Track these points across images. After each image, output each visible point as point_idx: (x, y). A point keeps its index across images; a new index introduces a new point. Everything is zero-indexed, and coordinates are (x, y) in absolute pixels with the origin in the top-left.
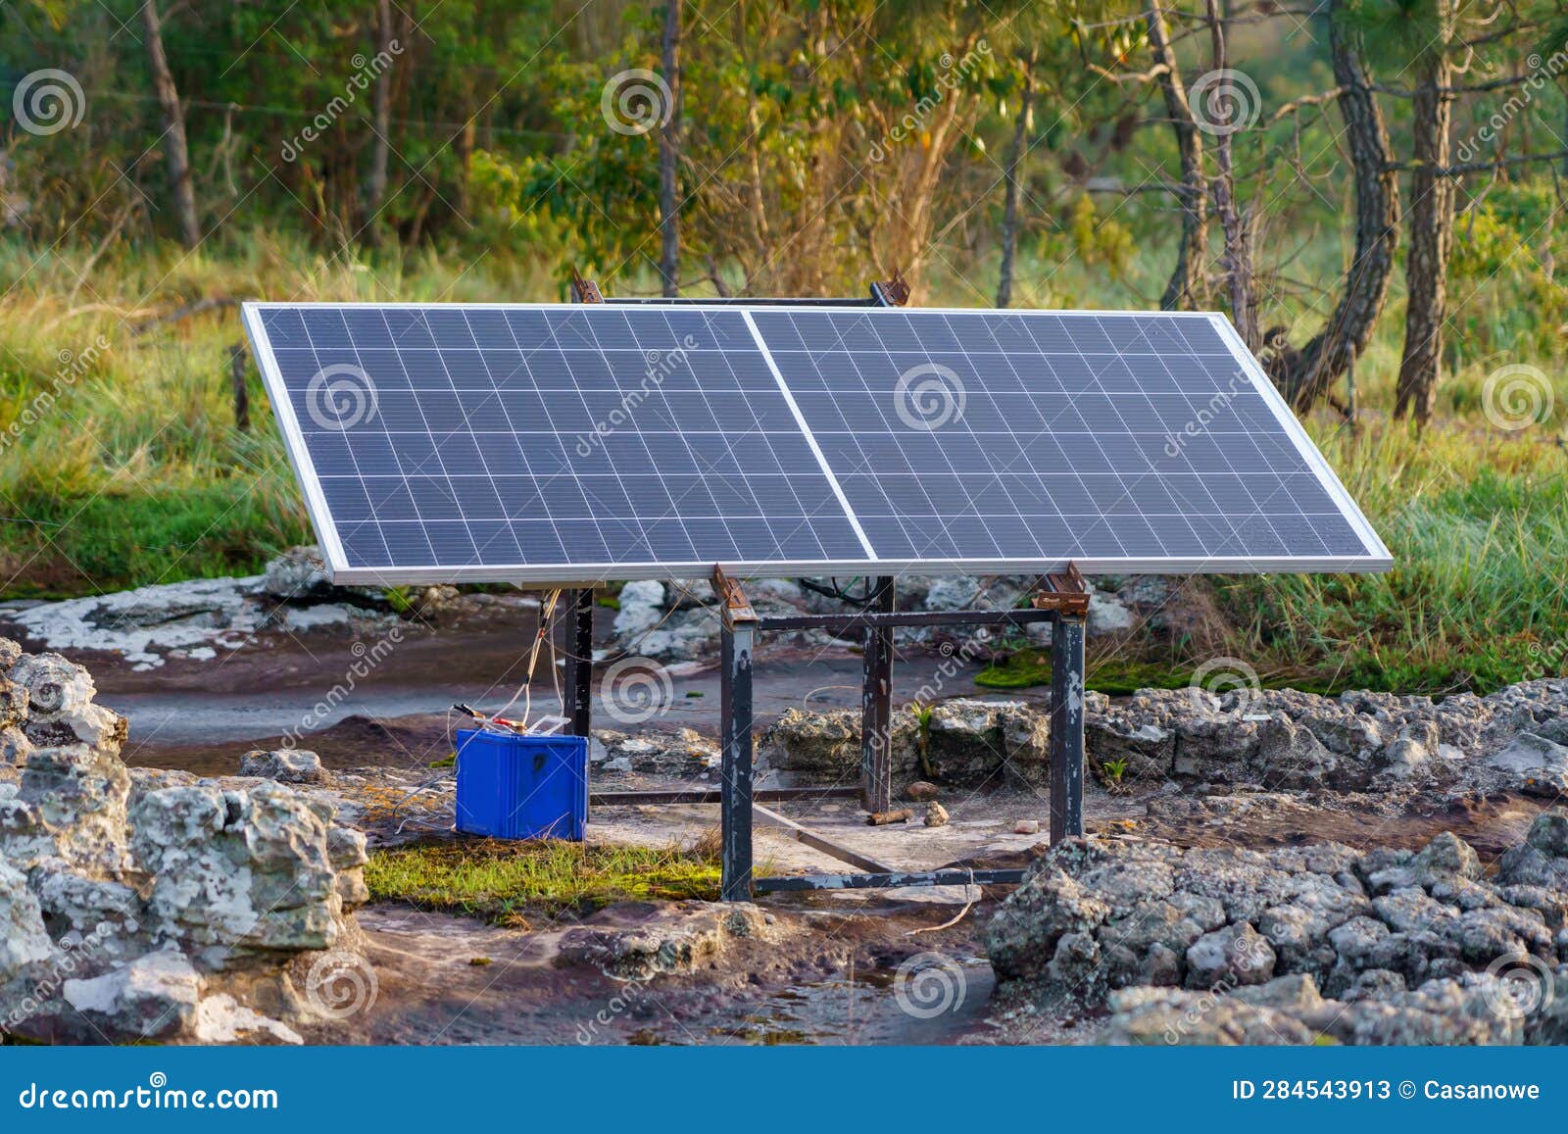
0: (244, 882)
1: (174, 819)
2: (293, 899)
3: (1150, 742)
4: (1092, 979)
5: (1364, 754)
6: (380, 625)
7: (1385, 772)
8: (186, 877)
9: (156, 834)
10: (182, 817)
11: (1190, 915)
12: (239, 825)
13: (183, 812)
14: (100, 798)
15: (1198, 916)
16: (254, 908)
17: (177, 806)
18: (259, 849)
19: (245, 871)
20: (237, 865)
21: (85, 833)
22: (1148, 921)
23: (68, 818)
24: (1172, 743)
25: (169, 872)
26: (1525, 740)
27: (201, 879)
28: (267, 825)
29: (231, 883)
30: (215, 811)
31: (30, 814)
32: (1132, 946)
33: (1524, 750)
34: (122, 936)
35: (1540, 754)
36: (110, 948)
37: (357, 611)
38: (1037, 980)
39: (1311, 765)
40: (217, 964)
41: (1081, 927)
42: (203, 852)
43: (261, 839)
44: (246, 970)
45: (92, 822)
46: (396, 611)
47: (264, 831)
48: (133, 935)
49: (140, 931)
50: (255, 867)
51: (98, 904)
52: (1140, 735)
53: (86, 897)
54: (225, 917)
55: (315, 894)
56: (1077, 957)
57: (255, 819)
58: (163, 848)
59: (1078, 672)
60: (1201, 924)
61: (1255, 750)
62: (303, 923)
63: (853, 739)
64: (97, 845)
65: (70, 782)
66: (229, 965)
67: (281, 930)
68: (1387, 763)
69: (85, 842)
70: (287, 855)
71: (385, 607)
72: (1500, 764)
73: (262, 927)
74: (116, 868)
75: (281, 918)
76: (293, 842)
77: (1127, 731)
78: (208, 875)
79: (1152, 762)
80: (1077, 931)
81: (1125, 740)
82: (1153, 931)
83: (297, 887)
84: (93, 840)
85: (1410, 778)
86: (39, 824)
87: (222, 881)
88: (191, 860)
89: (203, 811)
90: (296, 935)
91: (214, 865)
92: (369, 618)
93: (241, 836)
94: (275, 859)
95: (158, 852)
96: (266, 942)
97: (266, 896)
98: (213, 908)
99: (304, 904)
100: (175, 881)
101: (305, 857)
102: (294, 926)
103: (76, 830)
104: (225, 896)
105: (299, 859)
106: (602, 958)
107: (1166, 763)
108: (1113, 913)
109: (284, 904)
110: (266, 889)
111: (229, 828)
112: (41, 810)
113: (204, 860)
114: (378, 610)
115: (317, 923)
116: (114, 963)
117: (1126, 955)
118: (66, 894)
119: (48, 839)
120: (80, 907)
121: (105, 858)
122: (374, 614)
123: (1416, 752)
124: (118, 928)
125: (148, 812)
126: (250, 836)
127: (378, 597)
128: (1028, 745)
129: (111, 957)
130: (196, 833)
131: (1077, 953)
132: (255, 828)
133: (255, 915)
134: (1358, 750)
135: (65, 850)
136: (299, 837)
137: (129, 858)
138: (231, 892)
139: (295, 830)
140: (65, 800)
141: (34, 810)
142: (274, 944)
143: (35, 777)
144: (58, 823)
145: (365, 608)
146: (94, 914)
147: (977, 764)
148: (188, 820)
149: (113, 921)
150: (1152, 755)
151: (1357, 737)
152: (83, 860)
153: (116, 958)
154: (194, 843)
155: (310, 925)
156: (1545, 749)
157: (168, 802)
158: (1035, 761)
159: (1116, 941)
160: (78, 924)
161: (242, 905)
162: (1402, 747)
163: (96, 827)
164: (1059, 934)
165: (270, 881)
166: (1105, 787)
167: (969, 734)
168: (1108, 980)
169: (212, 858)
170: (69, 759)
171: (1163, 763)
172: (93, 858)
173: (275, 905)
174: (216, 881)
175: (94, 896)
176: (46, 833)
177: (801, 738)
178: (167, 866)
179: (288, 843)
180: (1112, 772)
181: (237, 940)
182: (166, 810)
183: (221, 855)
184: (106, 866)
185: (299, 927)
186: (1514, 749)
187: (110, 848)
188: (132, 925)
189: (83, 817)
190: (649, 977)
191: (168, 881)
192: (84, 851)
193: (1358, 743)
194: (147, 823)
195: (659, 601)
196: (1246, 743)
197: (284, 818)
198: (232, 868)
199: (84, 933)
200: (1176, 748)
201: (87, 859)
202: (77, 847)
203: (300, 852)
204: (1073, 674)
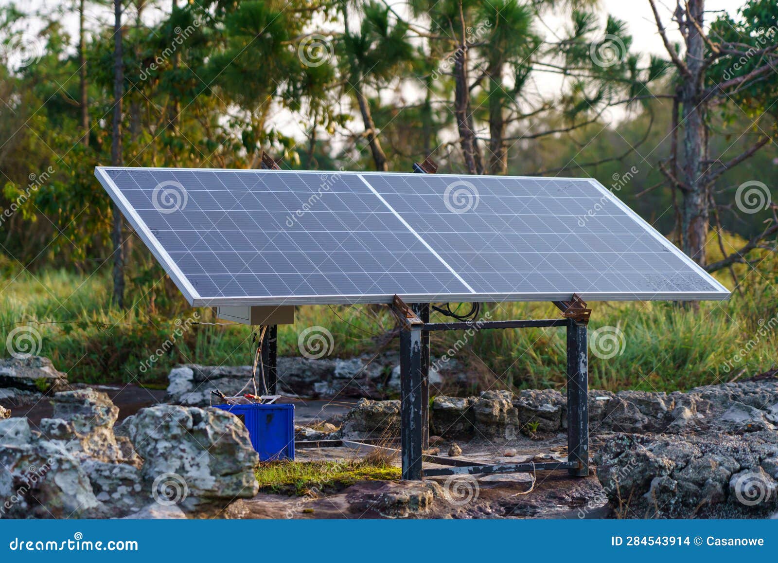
0: (205, 459)
1: (163, 423)
2: (234, 467)
3: (549, 412)
4: (673, 502)
5: (660, 415)
6: (32, 398)
7: (672, 424)
8: (173, 456)
9: (152, 433)
10: (167, 422)
11: (721, 464)
12: (202, 425)
13: (168, 419)
14: (105, 417)
15: (726, 465)
16: (212, 474)
17: (164, 415)
18: (215, 439)
19: (205, 453)
20: (200, 450)
21: (96, 438)
22: (699, 469)
23: (87, 429)
24: (560, 413)
25: (162, 454)
26: (738, 406)
27: (181, 458)
28: (217, 426)
29: (198, 460)
30: (188, 418)
31: (68, 426)
32: (695, 482)
33: (738, 411)
34: (132, 494)
35: (747, 413)
36: (127, 501)
37: (19, 391)
38: (638, 505)
39: (636, 421)
40: (191, 507)
41: (664, 473)
42: (181, 443)
43: (216, 433)
44: (205, 512)
45: (100, 431)
46: (40, 391)
47: (217, 429)
48: (138, 493)
49: (142, 490)
50: (212, 450)
51: (119, 475)
52: (543, 409)
53: (111, 472)
54: (196, 480)
55: (248, 464)
56: (664, 490)
57: (210, 421)
58: (156, 441)
59: (585, 353)
60: (729, 469)
61: (604, 415)
62: (241, 482)
63: (399, 414)
64: (103, 445)
65: (87, 409)
66: (198, 508)
67: (228, 486)
68: (673, 419)
69: (96, 443)
70: (231, 442)
71: (34, 389)
72: (727, 419)
73: (217, 484)
74: (114, 458)
75: (227, 479)
76: (234, 436)
77: (536, 407)
78: (185, 455)
79: (551, 423)
80: (661, 476)
81: (536, 411)
82: (706, 474)
83: (238, 461)
84: (100, 442)
85: (687, 426)
86: (73, 433)
87: (193, 459)
88: (173, 448)
89: (181, 418)
90: (237, 489)
91: (188, 450)
92: (26, 395)
93: (204, 432)
94: (223, 445)
95: (153, 444)
96: (219, 494)
97: (219, 467)
98: (189, 474)
99: (241, 471)
100: (166, 459)
101: (241, 443)
102: (236, 484)
103: (92, 436)
104: (195, 468)
105: (237, 444)
106: (377, 506)
107: (558, 423)
108: (677, 466)
109: (229, 471)
110: (218, 463)
111: (196, 427)
112: (73, 425)
113: (182, 447)
114: (30, 391)
115: (248, 482)
116: (133, 509)
117: (693, 487)
118: (97, 471)
119: (77, 442)
120: (107, 477)
121: (108, 453)
122: (28, 393)
123: (687, 413)
124: (130, 489)
125: (147, 420)
126: (210, 432)
127: (30, 384)
128: (491, 414)
129: (129, 506)
130: (176, 431)
131: (665, 487)
132: (212, 427)
133: (214, 478)
134: (657, 413)
135: (86, 448)
136: (236, 432)
137: (120, 452)
138: (198, 465)
139: (233, 427)
140: (86, 418)
141: (70, 424)
142: (224, 494)
143: (64, 407)
144: (82, 433)
145: (23, 390)
146: (115, 481)
147: (460, 427)
148: (171, 424)
149: (127, 485)
150: (551, 420)
151: (656, 406)
152: (96, 453)
153: (132, 506)
154: (175, 437)
155: (245, 484)
156: (749, 411)
157: (159, 414)
158: (494, 423)
159: (686, 480)
160: (106, 488)
161: (205, 472)
162: (680, 411)
163: (102, 434)
164: (651, 478)
165: (220, 458)
166: (528, 436)
167: (457, 410)
168: (682, 502)
169: (185, 445)
170: (84, 396)
171: (556, 423)
172: (101, 452)
173: (224, 472)
174: (190, 459)
175: (115, 471)
176: (76, 438)
177: (373, 413)
178: (161, 451)
179: (231, 435)
180: (531, 429)
181: (202, 493)
182: (158, 418)
183: (190, 444)
184: (109, 457)
185: (239, 485)
186: (733, 411)
187: (110, 447)
188: (138, 488)
189: (96, 428)
190: (407, 515)
191: (161, 460)
192: (96, 448)
193: (657, 409)
194: (145, 426)
195: (191, 377)
196: (600, 411)
197: (226, 421)
198: (197, 451)
199: (110, 493)
200: (561, 415)
201: (98, 454)
202: (92, 446)
203: (237, 440)
204: (582, 354)
